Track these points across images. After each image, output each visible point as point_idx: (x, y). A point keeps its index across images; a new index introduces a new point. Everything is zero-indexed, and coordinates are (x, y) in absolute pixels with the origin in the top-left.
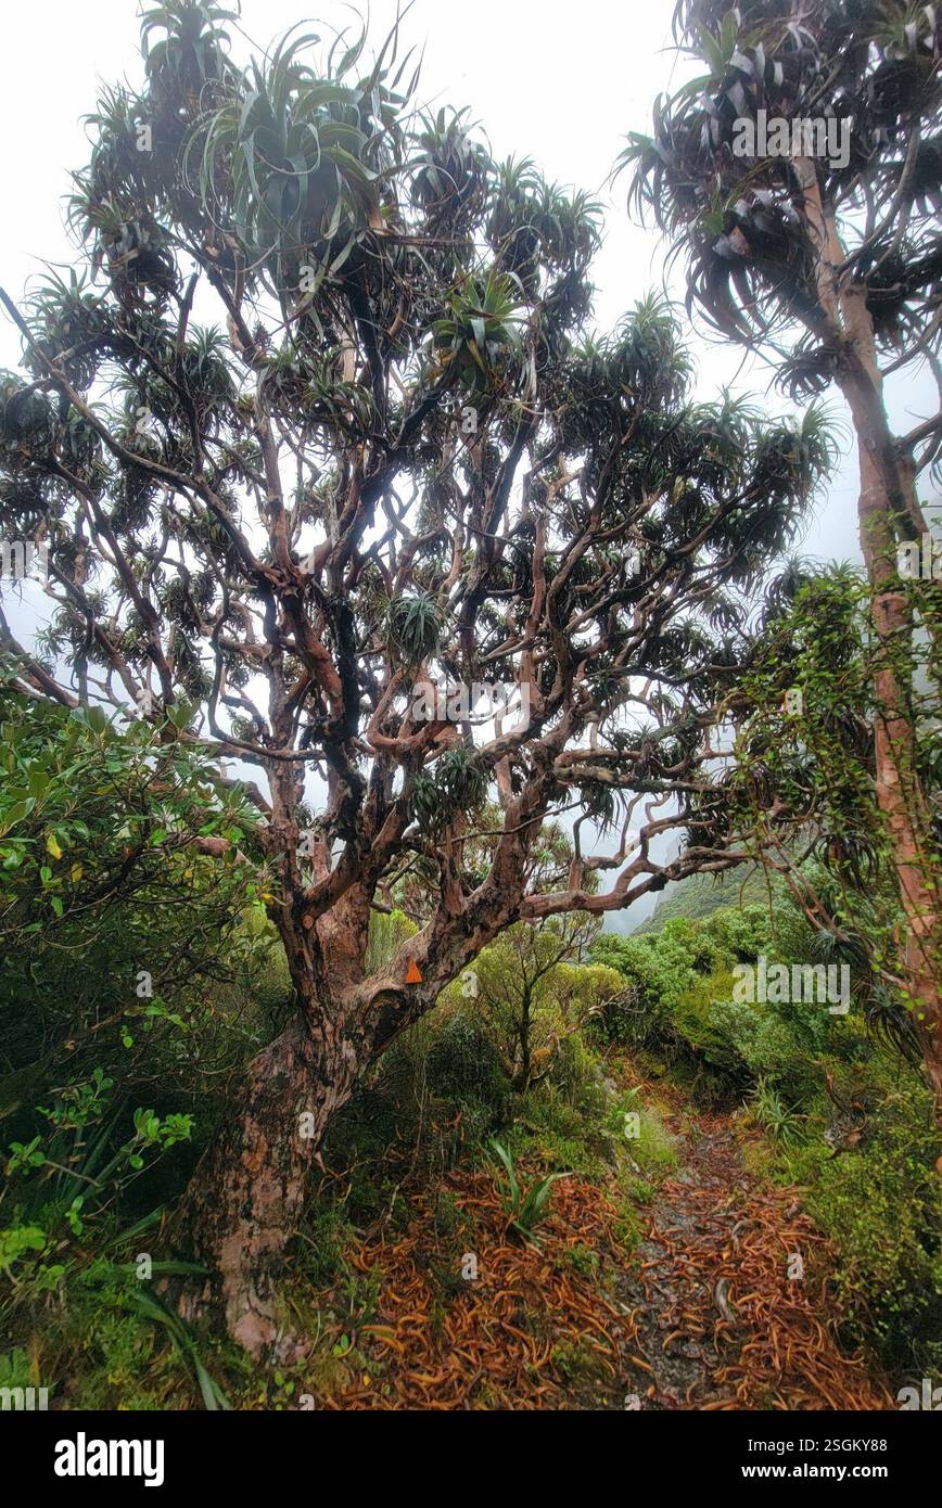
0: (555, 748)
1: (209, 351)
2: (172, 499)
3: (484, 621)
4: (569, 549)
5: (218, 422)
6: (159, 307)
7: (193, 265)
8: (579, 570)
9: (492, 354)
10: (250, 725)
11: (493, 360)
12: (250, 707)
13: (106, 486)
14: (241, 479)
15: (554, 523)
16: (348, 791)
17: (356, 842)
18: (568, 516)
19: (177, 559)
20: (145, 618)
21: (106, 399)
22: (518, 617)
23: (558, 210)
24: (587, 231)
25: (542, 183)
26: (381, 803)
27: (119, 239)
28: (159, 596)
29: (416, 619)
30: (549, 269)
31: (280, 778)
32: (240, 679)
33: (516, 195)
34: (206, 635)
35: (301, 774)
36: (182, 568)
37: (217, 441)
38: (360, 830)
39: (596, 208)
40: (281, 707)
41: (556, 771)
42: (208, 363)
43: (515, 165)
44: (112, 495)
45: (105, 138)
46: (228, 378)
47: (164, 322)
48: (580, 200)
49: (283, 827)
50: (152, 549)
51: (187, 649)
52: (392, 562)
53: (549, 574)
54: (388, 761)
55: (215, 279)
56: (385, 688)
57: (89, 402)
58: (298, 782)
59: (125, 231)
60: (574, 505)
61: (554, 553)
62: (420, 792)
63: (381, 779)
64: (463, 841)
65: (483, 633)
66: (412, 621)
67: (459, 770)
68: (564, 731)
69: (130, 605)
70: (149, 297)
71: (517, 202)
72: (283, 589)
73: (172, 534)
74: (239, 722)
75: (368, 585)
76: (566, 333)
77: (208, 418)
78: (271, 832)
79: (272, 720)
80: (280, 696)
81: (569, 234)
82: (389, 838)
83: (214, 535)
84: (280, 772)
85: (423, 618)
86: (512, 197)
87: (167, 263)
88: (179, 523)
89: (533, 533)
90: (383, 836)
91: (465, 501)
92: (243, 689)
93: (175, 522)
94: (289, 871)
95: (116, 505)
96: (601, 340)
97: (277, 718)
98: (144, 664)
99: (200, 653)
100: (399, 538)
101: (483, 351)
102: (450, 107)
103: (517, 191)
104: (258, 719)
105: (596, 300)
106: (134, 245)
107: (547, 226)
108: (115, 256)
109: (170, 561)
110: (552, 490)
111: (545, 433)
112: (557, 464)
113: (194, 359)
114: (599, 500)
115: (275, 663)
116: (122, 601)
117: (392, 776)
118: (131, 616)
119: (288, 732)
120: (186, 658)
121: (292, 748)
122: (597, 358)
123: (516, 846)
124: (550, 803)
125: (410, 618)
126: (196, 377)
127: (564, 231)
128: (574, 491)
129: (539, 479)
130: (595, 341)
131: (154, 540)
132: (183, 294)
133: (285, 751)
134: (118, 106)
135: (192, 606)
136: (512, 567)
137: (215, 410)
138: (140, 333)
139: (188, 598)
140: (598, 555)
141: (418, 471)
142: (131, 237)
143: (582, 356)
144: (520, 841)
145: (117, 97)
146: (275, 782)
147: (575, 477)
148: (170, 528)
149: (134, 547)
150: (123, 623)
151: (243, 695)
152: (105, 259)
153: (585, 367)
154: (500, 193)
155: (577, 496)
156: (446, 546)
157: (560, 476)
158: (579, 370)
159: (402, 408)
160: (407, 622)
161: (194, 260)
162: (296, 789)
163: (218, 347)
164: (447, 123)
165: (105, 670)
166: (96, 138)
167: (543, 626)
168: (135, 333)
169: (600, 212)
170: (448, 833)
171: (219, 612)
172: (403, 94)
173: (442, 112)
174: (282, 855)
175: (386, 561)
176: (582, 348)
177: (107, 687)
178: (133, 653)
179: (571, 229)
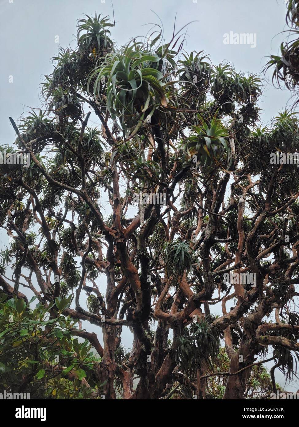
0: (256, 322)
1: (93, 137)
2: (71, 194)
3: (214, 249)
4: (255, 217)
5: (94, 163)
6: (74, 123)
7: (89, 107)
8: (262, 227)
9: (214, 150)
10: (96, 300)
11: (215, 153)
12: (97, 292)
13: (43, 188)
14: (102, 185)
15: (247, 204)
16: (143, 347)
17: (147, 378)
18: (253, 201)
19: (70, 220)
20: (52, 247)
21: (48, 155)
22: (231, 248)
23: (241, 81)
24: (255, 89)
25: (235, 73)
26: (161, 350)
27: (60, 100)
28: (60, 236)
29: (180, 253)
30: (239, 102)
31: (108, 333)
32: (94, 275)
33: (223, 77)
34: (79, 255)
35: (120, 331)
36: (72, 224)
37: (93, 172)
38: (149, 370)
39: (258, 80)
40: (112, 293)
41: (257, 337)
42: (92, 141)
43: (222, 66)
44: (45, 192)
45: (60, 65)
46: (100, 147)
47: (75, 128)
48: (251, 77)
49: (108, 363)
50: (60, 215)
51: (70, 262)
52: (169, 222)
53: (246, 228)
54: (165, 325)
55: (98, 112)
56: (165, 284)
57: (40, 157)
58: (118, 336)
59: (63, 97)
60: (256, 196)
61: (248, 219)
62: (182, 346)
63: (162, 334)
64: (207, 378)
65: (214, 255)
66: (178, 255)
67: (204, 336)
68: (260, 313)
69: (45, 240)
70: (70, 120)
71: (224, 80)
72: (117, 239)
73: (70, 208)
74: (91, 298)
75: (157, 232)
76: (248, 126)
77: (90, 163)
78: (101, 366)
79: (107, 300)
80: (112, 288)
81: (247, 90)
82: (165, 372)
83: (88, 213)
84: (109, 330)
85: (183, 253)
86: (222, 78)
87: (78, 108)
88: (73, 203)
89: (237, 208)
90: (162, 371)
91: (203, 195)
92: (95, 281)
93: (71, 203)
94: (110, 391)
95: (46, 196)
96: (264, 129)
97: (109, 300)
98: (48, 268)
99: (75, 264)
100: (172, 212)
101: (210, 150)
102: (195, 52)
103: (224, 75)
104: (100, 298)
105: (260, 113)
106: (66, 103)
107: (237, 88)
108: (58, 106)
109: (67, 221)
110: (245, 190)
111: (240, 165)
112: (247, 178)
113: (86, 139)
114: (269, 195)
115: (111, 270)
116: (43, 238)
117: (168, 333)
118: (46, 245)
119: (115, 308)
120: (68, 266)
121: (116, 318)
122: (263, 136)
123: (238, 382)
124: (255, 356)
125: (177, 253)
126: (87, 147)
127: (245, 90)
128: (256, 190)
129: (238, 185)
130: (261, 129)
131: (61, 211)
132: (84, 119)
133: (112, 319)
134: (66, 54)
135: (74, 241)
136: (227, 225)
137: (94, 159)
138: (64, 133)
139: (73, 237)
140: (271, 220)
141: (182, 181)
142: (65, 100)
143: (256, 135)
144: (240, 379)
145: (66, 52)
146: (106, 336)
147: (256, 184)
148: (68, 206)
149: (51, 214)
150: (41, 248)
151: (95, 285)
152: (54, 108)
153: (257, 140)
154: (216, 76)
155: (257, 192)
156: (194, 214)
157: (248, 183)
158: (255, 141)
159: (174, 156)
160: (176, 255)
161: (90, 105)
162: (116, 339)
163: (97, 135)
164: (194, 57)
165: (29, 271)
166: (56, 65)
167: (244, 254)
168: (62, 133)
169: (260, 81)
170: (198, 374)
171: (87, 244)
172: (176, 51)
173: (192, 53)
174: (106, 382)
175: (166, 221)
176: (255, 131)
177: (29, 279)
178: (44, 262)
179: (248, 88)
